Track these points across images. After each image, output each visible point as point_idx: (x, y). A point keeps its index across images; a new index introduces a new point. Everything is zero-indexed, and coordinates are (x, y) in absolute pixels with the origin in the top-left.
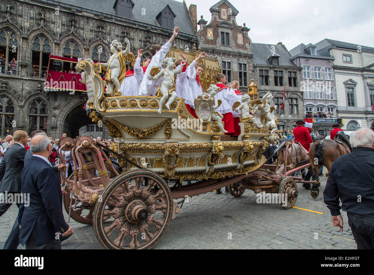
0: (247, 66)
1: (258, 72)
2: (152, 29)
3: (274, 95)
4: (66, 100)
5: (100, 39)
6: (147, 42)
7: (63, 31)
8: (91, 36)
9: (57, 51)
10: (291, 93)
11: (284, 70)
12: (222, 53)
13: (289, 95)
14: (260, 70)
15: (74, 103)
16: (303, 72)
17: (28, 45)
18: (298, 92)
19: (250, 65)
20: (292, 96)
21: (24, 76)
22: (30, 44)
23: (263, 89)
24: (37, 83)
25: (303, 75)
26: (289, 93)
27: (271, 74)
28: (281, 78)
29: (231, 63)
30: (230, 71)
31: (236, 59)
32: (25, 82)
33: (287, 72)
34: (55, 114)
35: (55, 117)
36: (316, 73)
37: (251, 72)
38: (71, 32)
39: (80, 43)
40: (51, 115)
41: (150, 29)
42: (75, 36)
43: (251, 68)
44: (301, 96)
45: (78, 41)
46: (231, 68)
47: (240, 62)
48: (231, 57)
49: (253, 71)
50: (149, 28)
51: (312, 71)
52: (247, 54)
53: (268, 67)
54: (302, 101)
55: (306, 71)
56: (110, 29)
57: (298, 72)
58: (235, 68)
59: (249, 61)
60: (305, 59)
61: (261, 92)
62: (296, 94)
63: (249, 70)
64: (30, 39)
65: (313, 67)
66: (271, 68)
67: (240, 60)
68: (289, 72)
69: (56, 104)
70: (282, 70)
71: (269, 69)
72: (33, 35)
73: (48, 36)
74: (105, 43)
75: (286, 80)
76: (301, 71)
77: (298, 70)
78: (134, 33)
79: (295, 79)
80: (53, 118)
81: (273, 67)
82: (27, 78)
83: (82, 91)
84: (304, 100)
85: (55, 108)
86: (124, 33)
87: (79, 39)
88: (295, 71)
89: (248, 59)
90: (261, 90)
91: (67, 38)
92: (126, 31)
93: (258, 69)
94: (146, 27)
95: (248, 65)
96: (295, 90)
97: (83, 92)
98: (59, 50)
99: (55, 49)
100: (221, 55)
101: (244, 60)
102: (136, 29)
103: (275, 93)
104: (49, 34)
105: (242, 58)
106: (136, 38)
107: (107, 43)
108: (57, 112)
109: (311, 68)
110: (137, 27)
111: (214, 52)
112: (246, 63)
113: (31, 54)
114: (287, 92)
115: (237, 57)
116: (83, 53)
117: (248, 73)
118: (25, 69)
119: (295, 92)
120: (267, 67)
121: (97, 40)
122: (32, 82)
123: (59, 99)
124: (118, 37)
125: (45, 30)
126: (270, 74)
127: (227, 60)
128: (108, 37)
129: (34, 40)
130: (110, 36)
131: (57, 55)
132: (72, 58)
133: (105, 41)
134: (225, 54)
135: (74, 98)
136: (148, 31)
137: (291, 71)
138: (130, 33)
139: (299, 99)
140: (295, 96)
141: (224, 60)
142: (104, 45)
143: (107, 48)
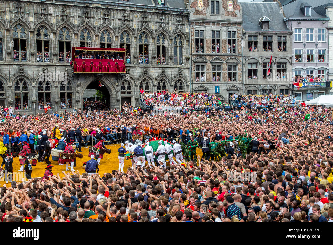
0: (236, 32)
1: (247, 38)
2: (148, 9)
3: (262, 60)
4: (85, 79)
5: (107, 25)
6: (144, 22)
7: (79, 22)
8: (100, 23)
9: (76, 40)
10: (280, 58)
11: (273, 35)
12: (212, 23)
13: (277, 60)
14: (249, 36)
15: (90, 81)
16: (294, 35)
17: (57, 37)
18: (287, 56)
19: (239, 32)
20: (281, 60)
21: (56, 63)
23: (251, 55)
24: (64, 67)
25: (294, 39)
26: (278, 58)
27: (261, 40)
28: (270, 43)
29: (220, 32)
30: (219, 40)
31: (225, 27)
32: (57, 67)
33: (277, 36)
34: (78, 91)
35: (78, 93)
36: (308, 36)
37: (240, 39)
38: (86, 23)
39: (92, 31)
40: (75, 92)
41: (146, 9)
42: (88, 25)
43: (241, 35)
44: (290, 61)
45: (90, 29)
46: (220, 36)
47: (229, 30)
48: (221, 25)
49: (242, 38)
51: (304, 34)
52: (236, 22)
53: (258, 33)
54: (291, 66)
55: (298, 34)
56: (114, 15)
57: (288, 36)
58: (224, 36)
59: (239, 28)
60: (297, 22)
61: (250, 58)
62: (285, 58)
63: (238, 37)
64: (57, 32)
65: (306, 29)
66: (260, 34)
67: (230, 27)
68: (278, 36)
69: (79, 82)
70: (271, 35)
71: (258, 35)
72: (59, 29)
73: (69, 28)
74: (110, 28)
75: (275, 45)
76: (292, 34)
77: (288, 34)
78: (133, 15)
79: (285, 43)
80: (77, 94)
81: (262, 33)
82: (58, 64)
84: (293, 64)
85: (78, 86)
86: (125, 17)
87: (91, 28)
88: (285, 35)
89: (238, 25)
90: (249, 57)
91: (83, 28)
92: (126, 15)
93: (247, 35)
94: (143, 8)
95: (238, 32)
96: (284, 55)
97: (98, 73)
98: (77, 38)
99: (75, 38)
100: (211, 25)
101: (233, 28)
102: (135, 11)
103: (263, 59)
104: (70, 26)
105: (232, 26)
106: (135, 19)
107: (112, 28)
108: (79, 89)
109: (303, 31)
110: (135, 9)
111: (204, 22)
112: (235, 30)
114: (276, 57)
115: (227, 25)
116: (95, 39)
117: (237, 41)
118: (56, 57)
119: (284, 56)
120: (256, 33)
121: (105, 26)
122: (62, 67)
123: (80, 78)
124: (120, 21)
125: (67, 24)
126: (259, 40)
127: (216, 28)
128: (112, 22)
130: (114, 21)
131: (76, 43)
133: (110, 26)
134: (215, 23)
135: (90, 77)
136: (145, 12)
137: (281, 35)
138: (129, 16)
139: (288, 64)
140: (283, 61)
141: (213, 30)
142: (110, 30)
143: (112, 32)
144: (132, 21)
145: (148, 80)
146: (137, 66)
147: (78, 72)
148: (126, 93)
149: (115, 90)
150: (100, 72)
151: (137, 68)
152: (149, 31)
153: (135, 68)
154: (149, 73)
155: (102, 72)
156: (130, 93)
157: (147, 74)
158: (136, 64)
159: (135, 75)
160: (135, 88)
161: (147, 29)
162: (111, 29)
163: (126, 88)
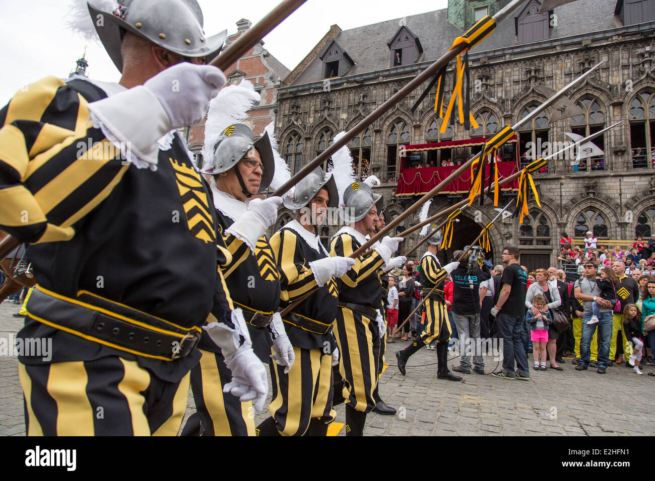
2: (594, 41)
5: (484, 98)
7: (426, 104)
9: (417, 138)
17: (382, 138)
22: (384, 137)
24: (390, 191)
34: (413, 234)
35: (413, 239)
40: (408, 237)
41: (589, 42)
50: (587, 42)
56: (503, 75)
64: (384, 130)
69: (416, 219)
72: (387, 123)
73: (406, 119)
74: (492, 103)
78: (552, 65)
83: (448, 192)
86: (530, 73)
91: (431, 114)
92: (533, 68)
94: (580, 43)
97: (449, 194)
98: (420, 135)
99: (414, 136)
102: (557, 55)
104: (406, 114)
106: (559, 72)
107: (496, 101)
110: (559, 49)
113: (385, 151)
116: (456, 131)
121: (479, 102)
122: (385, 190)
124: (519, 84)
128: (500, 89)
129: (390, 130)
130: (502, 87)
131: (417, 143)
132: (439, 141)
133: (492, 99)
135: (440, 207)
136: (587, 49)
138: (543, 69)
142: (491, 107)
143: (497, 109)
144: (551, 78)
145: (602, 209)
146: (563, 177)
147: (403, 194)
148: (534, 242)
149: (500, 234)
150: (453, 192)
151: (563, 181)
152: (601, 90)
153: (556, 182)
154: (604, 192)
155: (458, 192)
156: (546, 242)
157: (594, 193)
158: (561, 172)
159: (558, 198)
160: (558, 230)
161: (594, 87)
162: (495, 104)
163: (535, 231)
